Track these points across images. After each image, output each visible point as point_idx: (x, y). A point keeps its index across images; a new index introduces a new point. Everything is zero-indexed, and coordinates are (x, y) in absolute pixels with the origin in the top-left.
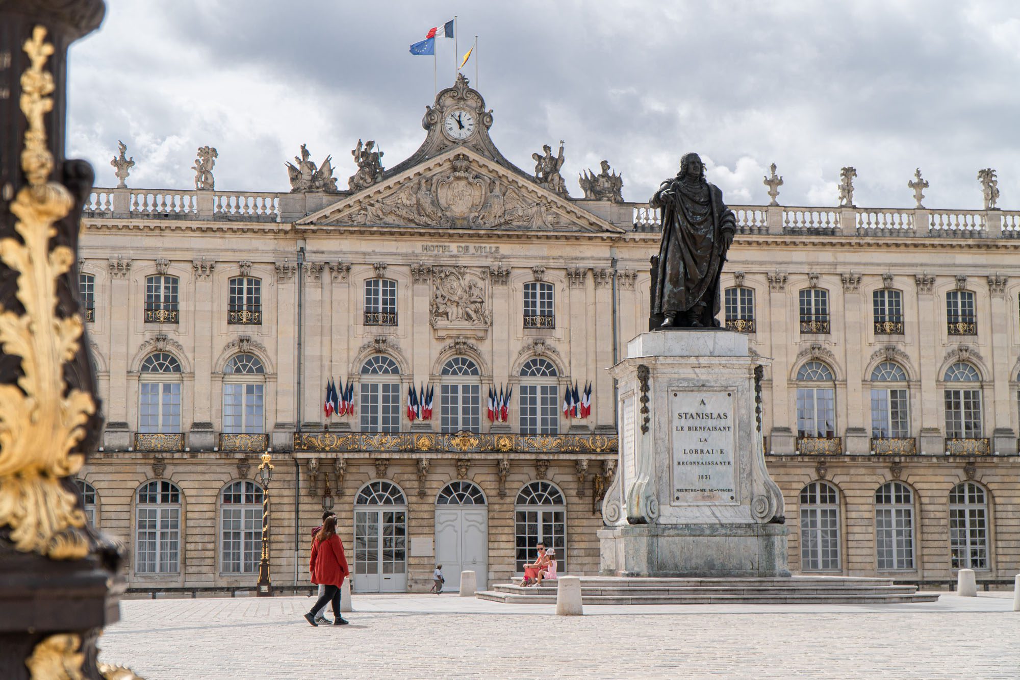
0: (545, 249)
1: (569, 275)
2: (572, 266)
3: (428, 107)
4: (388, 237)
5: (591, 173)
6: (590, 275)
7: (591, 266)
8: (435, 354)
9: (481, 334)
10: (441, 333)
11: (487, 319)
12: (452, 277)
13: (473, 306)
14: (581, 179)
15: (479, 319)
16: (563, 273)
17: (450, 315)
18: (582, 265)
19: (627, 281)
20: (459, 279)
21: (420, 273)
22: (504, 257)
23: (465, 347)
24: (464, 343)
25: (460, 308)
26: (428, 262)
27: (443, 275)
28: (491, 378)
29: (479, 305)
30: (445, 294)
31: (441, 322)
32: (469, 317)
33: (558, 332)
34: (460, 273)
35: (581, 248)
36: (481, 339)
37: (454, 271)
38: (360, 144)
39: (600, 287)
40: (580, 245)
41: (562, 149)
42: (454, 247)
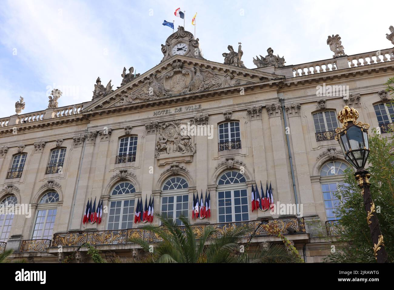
0: (231, 101)
1: (249, 112)
2: (251, 107)
3: (162, 45)
4: (133, 111)
5: (261, 56)
6: (264, 111)
7: (264, 105)
8: (157, 176)
9: (188, 159)
10: (162, 162)
11: (192, 149)
12: (170, 127)
13: (183, 142)
14: (254, 60)
15: (187, 150)
16: (246, 112)
17: (168, 149)
18: (258, 105)
19: (294, 111)
20: (175, 127)
21: (151, 128)
22: (204, 110)
23: (177, 168)
24: (177, 166)
25: (175, 144)
26: (156, 121)
27: (164, 126)
28: (194, 188)
29: (187, 141)
30: (165, 138)
31: (163, 155)
32: (180, 149)
33: (244, 150)
34: (176, 124)
35: (256, 96)
36: (188, 162)
37: (172, 123)
38: (125, 70)
39: (272, 116)
40: (255, 94)
41: (240, 47)
42: (172, 110)
